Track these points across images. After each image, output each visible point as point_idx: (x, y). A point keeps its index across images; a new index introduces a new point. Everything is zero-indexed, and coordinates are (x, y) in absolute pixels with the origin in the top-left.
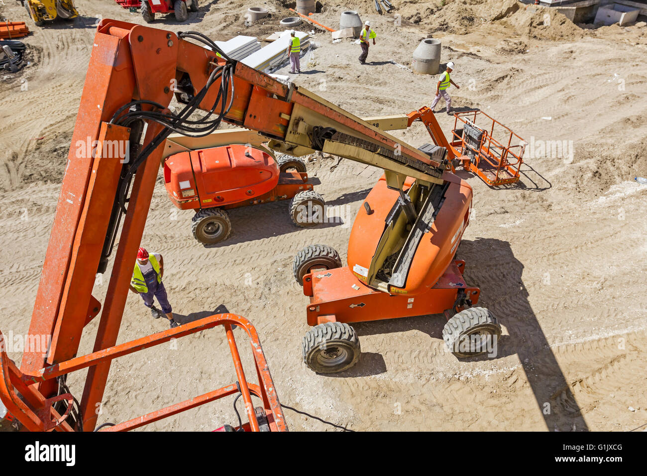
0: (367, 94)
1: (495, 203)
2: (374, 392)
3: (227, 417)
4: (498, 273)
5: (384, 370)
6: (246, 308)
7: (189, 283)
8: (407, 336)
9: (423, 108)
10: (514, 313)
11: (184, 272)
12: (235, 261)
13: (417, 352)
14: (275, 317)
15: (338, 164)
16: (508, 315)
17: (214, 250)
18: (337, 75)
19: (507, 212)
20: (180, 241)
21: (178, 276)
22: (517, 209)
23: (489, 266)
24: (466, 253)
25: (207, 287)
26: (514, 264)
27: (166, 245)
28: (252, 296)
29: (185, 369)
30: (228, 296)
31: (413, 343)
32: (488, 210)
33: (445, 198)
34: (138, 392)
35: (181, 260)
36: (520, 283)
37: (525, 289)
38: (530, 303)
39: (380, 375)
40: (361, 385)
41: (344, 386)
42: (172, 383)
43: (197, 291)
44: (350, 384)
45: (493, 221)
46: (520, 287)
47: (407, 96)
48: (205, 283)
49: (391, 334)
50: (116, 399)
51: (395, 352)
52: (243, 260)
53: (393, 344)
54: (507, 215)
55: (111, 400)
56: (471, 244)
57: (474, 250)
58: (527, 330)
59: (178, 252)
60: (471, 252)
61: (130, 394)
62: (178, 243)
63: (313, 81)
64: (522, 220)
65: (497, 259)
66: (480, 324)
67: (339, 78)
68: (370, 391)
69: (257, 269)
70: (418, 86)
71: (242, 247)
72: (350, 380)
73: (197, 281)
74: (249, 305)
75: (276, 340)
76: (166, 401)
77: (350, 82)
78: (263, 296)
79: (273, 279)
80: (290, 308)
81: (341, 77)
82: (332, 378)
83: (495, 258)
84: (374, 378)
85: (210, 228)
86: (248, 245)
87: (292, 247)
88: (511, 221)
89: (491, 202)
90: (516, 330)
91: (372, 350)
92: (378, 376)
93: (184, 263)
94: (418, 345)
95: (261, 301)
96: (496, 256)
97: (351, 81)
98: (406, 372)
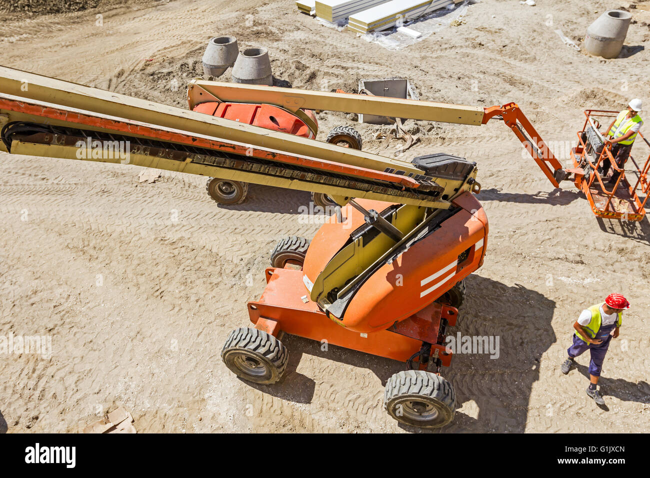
0: (502, 70)
1: (573, 247)
2: (283, 420)
3: (133, 386)
4: (516, 338)
5: (308, 401)
6: (215, 281)
7: (181, 239)
8: (356, 374)
9: (510, 105)
10: (504, 395)
11: (183, 226)
12: (235, 229)
13: (355, 396)
14: (236, 301)
15: (408, 149)
16: (493, 394)
17: (224, 211)
18: (478, 41)
19: (582, 263)
20: (199, 192)
21: (177, 228)
22: (601, 262)
23: (511, 324)
24: (492, 299)
25: (194, 248)
26: (545, 333)
27: (184, 192)
28: (228, 271)
29: (127, 323)
30: (207, 263)
31: (358, 384)
32: (558, 253)
33: (440, 227)
34: (79, 330)
35: (188, 214)
36: (537, 360)
37: (537, 371)
38: (532, 390)
39: (301, 405)
40: (275, 407)
41: (258, 400)
42: (108, 333)
43: (183, 250)
44: (265, 402)
45: (554, 268)
46: (534, 364)
47: (552, 80)
48: (194, 244)
49: (341, 363)
50: (60, 329)
51: (332, 386)
52: (244, 230)
53: (334, 376)
54: (580, 267)
55: (56, 328)
56: (504, 290)
57: (505, 298)
58: (506, 422)
59: (191, 203)
60: (498, 300)
61: (72, 329)
62: (197, 195)
63: (446, 44)
64: (596, 279)
65: (527, 319)
66: (421, 394)
67: (480, 44)
68: (279, 417)
69: (251, 244)
70: (575, 71)
71: (252, 216)
72: (267, 397)
73: (189, 238)
74: (220, 279)
75: (221, 326)
76: (95, 347)
77: (490, 51)
78: (239, 275)
79: (260, 259)
80: (255, 297)
81: (482, 43)
82: (250, 387)
83: (525, 317)
84: (293, 405)
85: (224, 188)
86: (258, 216)
87: (300, 231)
88: (581, 276)
89: (567, 244)
90: (492, 417)
91: (308, 374)
92: (298, 405)
93: (190, 217)
94: (362, 389)
95: (233, 279)
96: (528, 314)
97: (492, 51)
98: (331, 414)
